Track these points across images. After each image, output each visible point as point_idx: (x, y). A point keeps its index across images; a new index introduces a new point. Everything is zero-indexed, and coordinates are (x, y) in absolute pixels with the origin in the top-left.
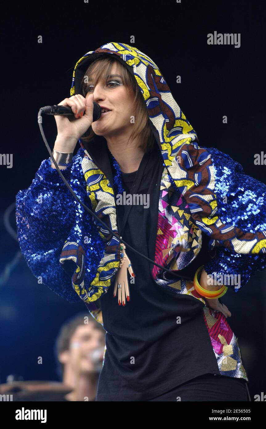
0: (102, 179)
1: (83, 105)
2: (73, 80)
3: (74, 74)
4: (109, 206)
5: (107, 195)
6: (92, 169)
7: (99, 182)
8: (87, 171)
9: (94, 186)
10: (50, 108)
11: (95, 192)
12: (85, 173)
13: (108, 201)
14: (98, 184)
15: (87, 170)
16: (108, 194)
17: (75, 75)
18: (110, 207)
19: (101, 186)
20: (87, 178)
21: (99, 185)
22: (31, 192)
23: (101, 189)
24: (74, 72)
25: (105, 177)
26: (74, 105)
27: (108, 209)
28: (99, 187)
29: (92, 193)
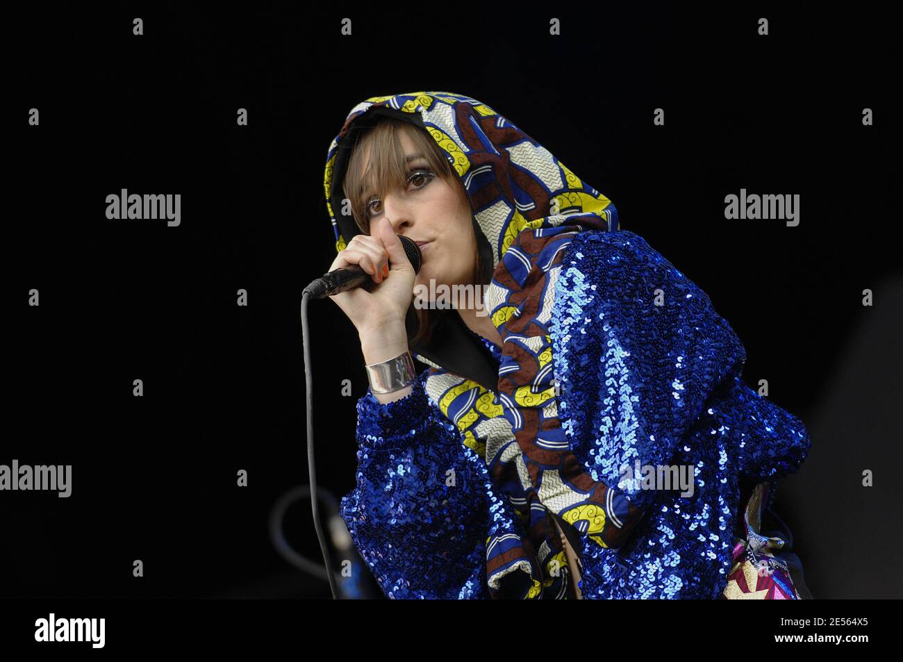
0: (478, 396)
1: (379, 250)
2: (334, 224)
3: (330, 210)
4: (509, 441)
5: (498, 422)
6: (451, 388)
7: (473, 406)
8: (442, 397)
9: (465, 419)
10: (321, 283)
11: (471, 428)
12: (439, 402)
13: (502, 432)
14: (472, 410)
15: (440, 394)
16: (500, 419)
17: (333, 210)
18: (512, 442)
19: (481, 410)
20: (447, 408)
21: (476, 411)
22: (368, 478)
23: (482, 417)
24: (329, 205)
25: (483, 389)
26: (362, 259)
27: (507, 448)
28: (476, 416)
29: (467, 433)
